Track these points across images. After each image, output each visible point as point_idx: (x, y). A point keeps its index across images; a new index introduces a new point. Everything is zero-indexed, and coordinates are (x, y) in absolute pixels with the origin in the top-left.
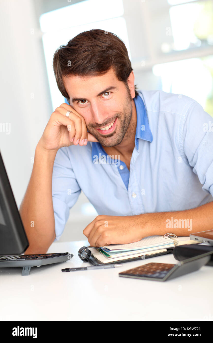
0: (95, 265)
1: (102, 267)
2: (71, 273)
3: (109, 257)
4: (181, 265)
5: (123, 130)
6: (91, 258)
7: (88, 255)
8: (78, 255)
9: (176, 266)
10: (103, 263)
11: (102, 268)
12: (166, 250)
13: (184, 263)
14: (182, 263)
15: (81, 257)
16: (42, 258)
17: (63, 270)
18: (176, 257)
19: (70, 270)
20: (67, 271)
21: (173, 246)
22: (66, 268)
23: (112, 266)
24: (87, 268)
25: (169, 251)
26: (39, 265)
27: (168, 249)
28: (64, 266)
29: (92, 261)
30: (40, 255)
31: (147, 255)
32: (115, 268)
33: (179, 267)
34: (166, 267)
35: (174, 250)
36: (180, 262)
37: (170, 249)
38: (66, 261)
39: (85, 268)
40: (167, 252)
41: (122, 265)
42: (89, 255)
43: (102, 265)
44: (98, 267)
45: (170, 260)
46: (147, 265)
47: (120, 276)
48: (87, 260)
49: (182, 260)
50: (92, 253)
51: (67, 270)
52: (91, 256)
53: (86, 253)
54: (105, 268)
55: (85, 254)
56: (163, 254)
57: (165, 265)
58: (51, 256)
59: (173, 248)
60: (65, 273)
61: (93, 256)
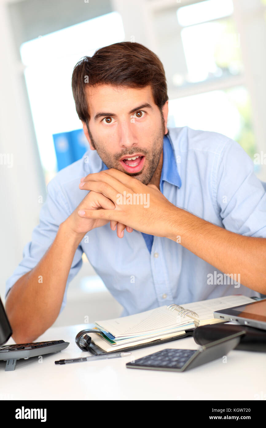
0: (97, 355)
1: (105, 356)
2: (66, 366)
3: (114, 344)
4: (203, 350)
5: (151, 171)
6: (91, 345)
7: (87, 342)
8: (76, 342)
9: (197, 351)
10: (107, 352)
11: (105, 358)
12: (185, 333)
13: (207, 348)
14: (204, 347)
15: (79, 345)
16: (30, 348)
17: (57, 363)
18: (198, 341)
19: (66, 362)
20: (61, 364)
21: (193, 326)
22: (60, 360)
23: (118, 354)
24: (87, 358)
25: (189, 334)
26: (26, 358)
27: (187, 331)
28: (58, 357)
29: (93, 350)
30: (27, 344)
31: (161, 340)
32: (121, 357)
33: (200, 353)
34: (184, 353)
35: (194, 332)
36: (202, 347)
37: (189, 331)
38: (60, 351)
39: (85, 359)
40: (186, 335)
41: (130, 353)
42: (89, 342)
43: (106, 354)
44: (101, 357)
45: (190, 344)
46: (161, 352)
47: (128, 368)
48: (87, 348)
49: (204, 344)
50: (92, 339)
51: (62, 362)
52: (92, 344)
53: (85, 339)
54: (109, 358)
55: (83, 341)
56: (181, 338)
57: (184, 351)
58: (42, 345)
59: (194, 330)
60: (59, 366)
61: (94, 344)
